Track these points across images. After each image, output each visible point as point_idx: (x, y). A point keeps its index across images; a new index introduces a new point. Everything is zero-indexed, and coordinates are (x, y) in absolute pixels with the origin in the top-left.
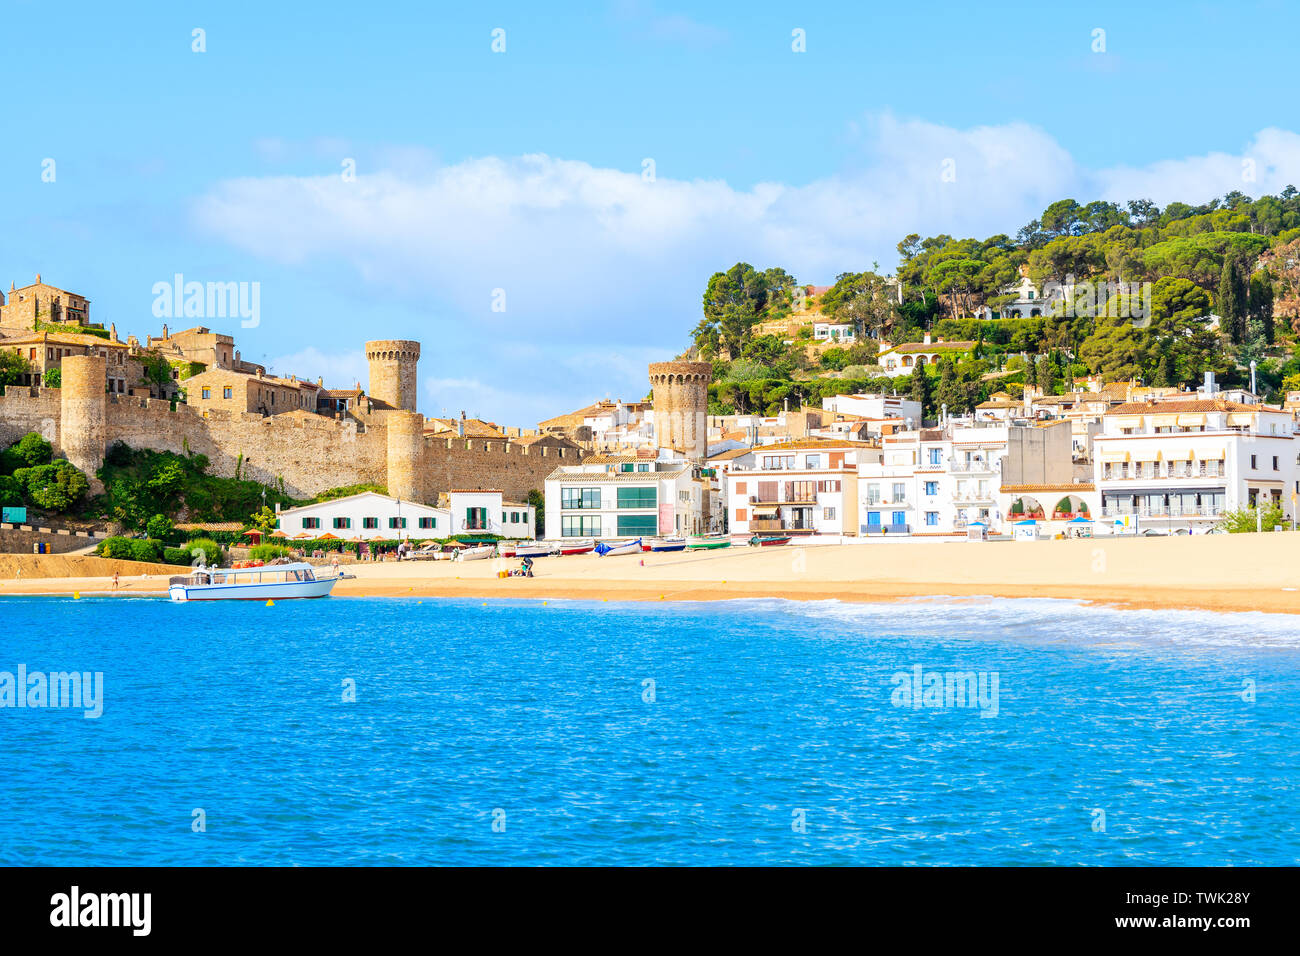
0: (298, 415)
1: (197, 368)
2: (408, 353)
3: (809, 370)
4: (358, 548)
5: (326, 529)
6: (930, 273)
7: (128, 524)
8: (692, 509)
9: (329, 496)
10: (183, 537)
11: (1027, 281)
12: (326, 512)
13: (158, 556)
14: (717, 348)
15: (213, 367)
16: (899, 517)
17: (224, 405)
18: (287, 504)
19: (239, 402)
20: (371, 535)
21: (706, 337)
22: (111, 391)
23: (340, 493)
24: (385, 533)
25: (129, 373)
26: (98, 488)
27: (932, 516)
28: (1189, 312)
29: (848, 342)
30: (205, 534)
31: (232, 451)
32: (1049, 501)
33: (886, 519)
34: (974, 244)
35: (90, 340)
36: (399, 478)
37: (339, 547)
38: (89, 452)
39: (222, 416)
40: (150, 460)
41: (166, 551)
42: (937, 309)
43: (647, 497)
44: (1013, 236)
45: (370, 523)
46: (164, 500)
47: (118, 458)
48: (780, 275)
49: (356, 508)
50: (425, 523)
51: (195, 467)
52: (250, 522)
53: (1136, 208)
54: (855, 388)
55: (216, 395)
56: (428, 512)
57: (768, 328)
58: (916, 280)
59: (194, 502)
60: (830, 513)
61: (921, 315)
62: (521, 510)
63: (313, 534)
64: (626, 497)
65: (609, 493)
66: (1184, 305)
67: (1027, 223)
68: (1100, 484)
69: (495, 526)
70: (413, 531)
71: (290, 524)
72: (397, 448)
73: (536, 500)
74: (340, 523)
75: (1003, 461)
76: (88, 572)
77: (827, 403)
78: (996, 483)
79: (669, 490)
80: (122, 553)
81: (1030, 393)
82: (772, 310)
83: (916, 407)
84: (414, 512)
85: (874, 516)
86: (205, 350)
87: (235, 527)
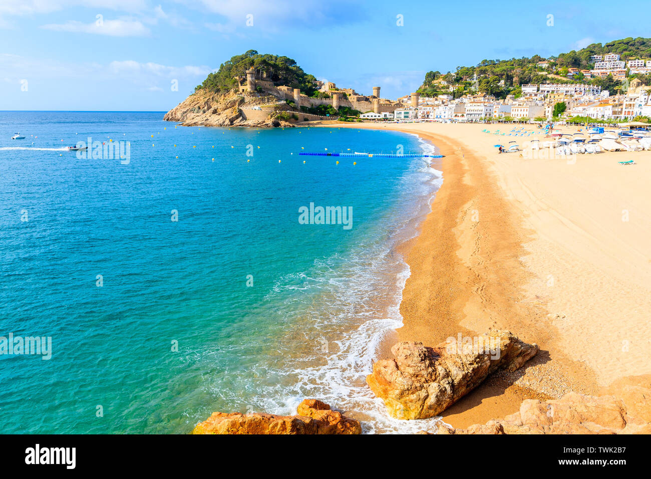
0: (363, 102)
1: (350, 95)
2: (379, 89)
3: (440, 89)
4: (370, 120)
5: (366, 117)
6: (460, 73)
7: (342, 116)
8: (414, 114)
9: (366, 112)
10: (348, 118)
11: (475, 74)
12: (366, 115)
13: (345, 121)
14: (426, 85)
15: (352, 95)
16: (440, 116)
17: (353, 100)
18: (361, 113)
19: (355, 100)
20: (372, 118)
21: (425, 83)
22: (339, 98)
23: (368, 112)
24: (374, 118)
25: (341, 95)
26: (338, 112)
27: (445, 116)
28: (497, 81)
29: (446, 84)
30: (351, 118)
31: (354, 107)
32: (460, 115)
33: (439, 117)
34: (468, 68)
35: (336, 91)
36: (376, 110)
37: (368, 119)
38: (336, 107)
39: (353, 102)
40: (344, 108)
41: (346, 120)
42: (461, 79)
43: (408, 113)
44: (475, 67)
45: (372, 116)
46: (346, 113)
47: (340, 108)
48: (438, 72)
49: (370, 114)
50: (379, 116)
51: (350, 108)
52: (356, 116)
53: (497, 61)
54: (444, 94)
55: (352, 99)
56: (379, 115)
57: (435, 81)
58: (458, 74)
59: (349, 113)
60: (431, 116)
61: (458, 80)
62: (391, 114)
63: (364, 118)
64: (405, 113)
65: (403, 112)
66: (496, 80)
67: (478, 63)
68: (467, 113)
69: (388, 117)
70: (377, 117)
71: (361, 116)
72: (376, 106)
73: (393, 113)
74: (368, 116)
75: (454, 109)
76: (337, 123)
77: (439, 96)
78: (453, 112)
79: (411, 112)
80: (341, 120)
81: (468, 95)
82: (436, 78)
83: (452, 97)
84: (377, 115)
85: (437, 116)
86: (351, 92)
87: (355, 117)
